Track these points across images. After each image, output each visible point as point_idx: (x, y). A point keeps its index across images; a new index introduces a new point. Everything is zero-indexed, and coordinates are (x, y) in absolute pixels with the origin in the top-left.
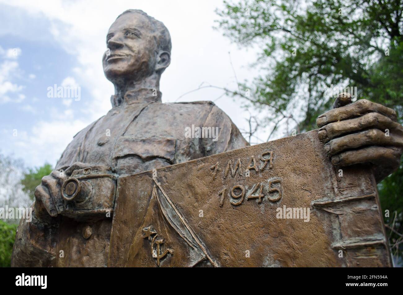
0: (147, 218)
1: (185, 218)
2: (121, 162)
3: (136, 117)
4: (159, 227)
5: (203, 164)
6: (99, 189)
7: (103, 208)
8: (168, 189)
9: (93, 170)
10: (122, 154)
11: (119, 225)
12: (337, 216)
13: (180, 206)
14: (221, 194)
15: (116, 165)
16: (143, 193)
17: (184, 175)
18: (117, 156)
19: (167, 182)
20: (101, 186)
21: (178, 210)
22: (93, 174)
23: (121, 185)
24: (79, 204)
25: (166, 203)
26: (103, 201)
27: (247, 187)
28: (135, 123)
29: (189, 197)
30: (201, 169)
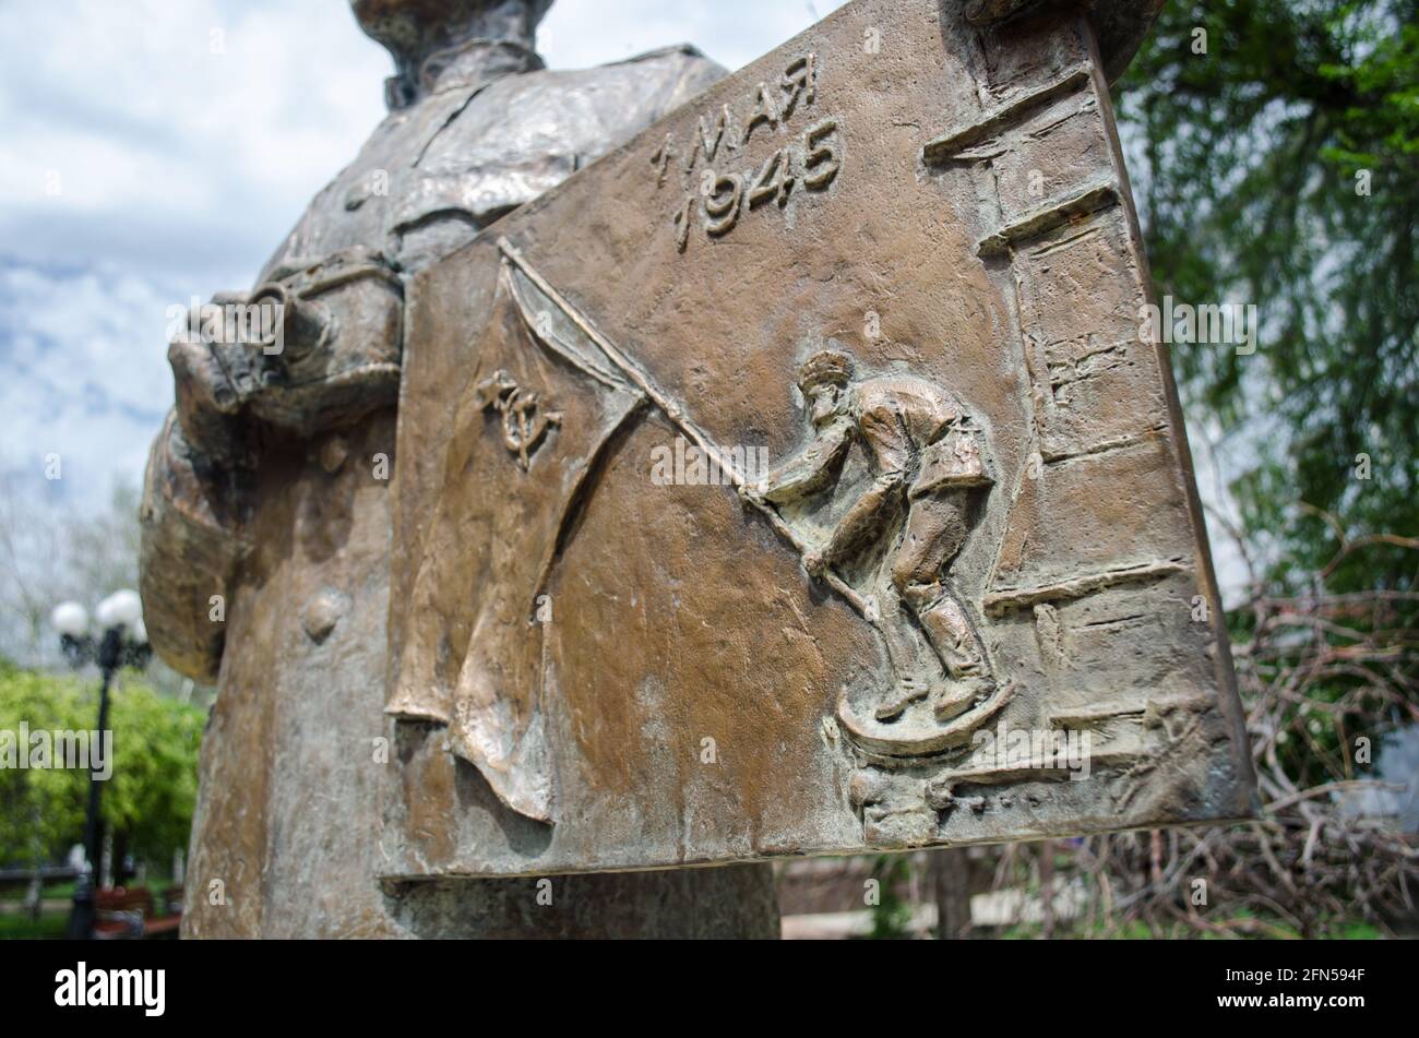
0: (490, 352)
1: (590, 316)
2: (414, 240)
3: (454, 116)
4: (523, 369)
5: (631, 155)
6: (351, 312)
7: (367, 364)
8: (539, 259)
9: (330, 265)
11: (419, 404)
12: (988, 163)
13: (574, 291)
14: (678, 220)
15: (400, 249)
16: (475, 295)
17: (581, 205)
18: (399, 221)
19: (537, 240)
20: (355, 304)
21: (569, 303)
22: (328, 275)
23: (415, 297)
24: (296, 366)
25: (535, 296)
26: (364, 344)
27: (747, 175)
28: (451, 131)
29: (599, 259)
30: (624, 171)
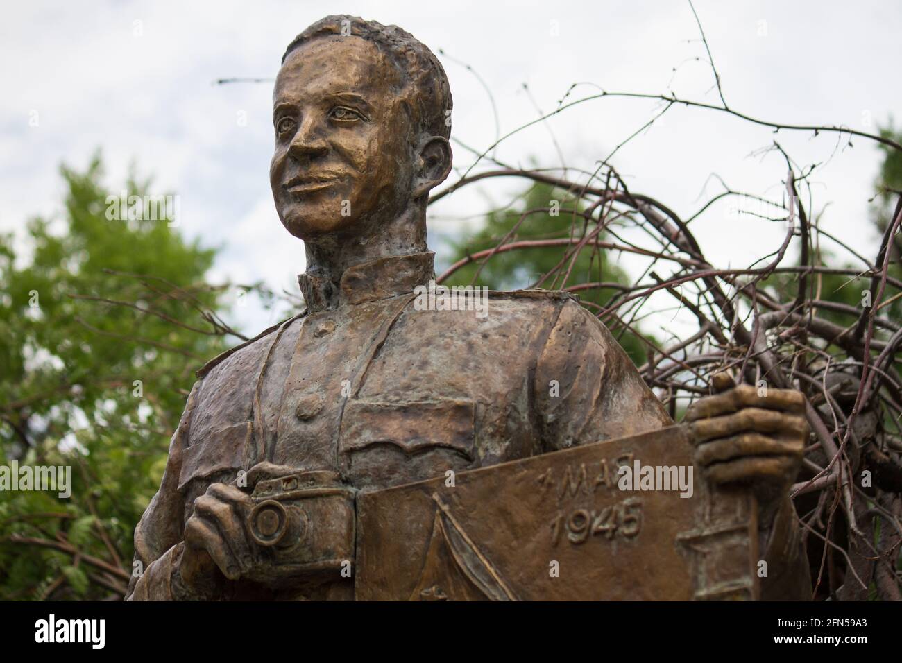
0: (426, 572)
1: (497, 567)
2: (360, 460)
3: (379, 347)
4: (451, 588)
5: (525, 471)
6: (322, 520)
7: (336, 558)
8: (462, 517)
9: (303, 480)
10: (359, 442)
11: (371, 589)
12: (705, 555)
13: (486, 547)
14: (553, 526)
15: (349, 467)
16: (414, 525)
17: (493, 491)
18: (348, 446)
19: (461, 504)
20: (326, 514)
21: (483, 555)
22: (305, 489)
23: (365, 510)
24: (281, 552)
25: (460, 541)
26: (333, 544)
27: (593, 513)
28: (378, 362)
29: (503, 532)
30: (521, 480)
